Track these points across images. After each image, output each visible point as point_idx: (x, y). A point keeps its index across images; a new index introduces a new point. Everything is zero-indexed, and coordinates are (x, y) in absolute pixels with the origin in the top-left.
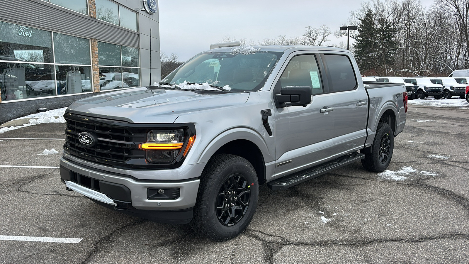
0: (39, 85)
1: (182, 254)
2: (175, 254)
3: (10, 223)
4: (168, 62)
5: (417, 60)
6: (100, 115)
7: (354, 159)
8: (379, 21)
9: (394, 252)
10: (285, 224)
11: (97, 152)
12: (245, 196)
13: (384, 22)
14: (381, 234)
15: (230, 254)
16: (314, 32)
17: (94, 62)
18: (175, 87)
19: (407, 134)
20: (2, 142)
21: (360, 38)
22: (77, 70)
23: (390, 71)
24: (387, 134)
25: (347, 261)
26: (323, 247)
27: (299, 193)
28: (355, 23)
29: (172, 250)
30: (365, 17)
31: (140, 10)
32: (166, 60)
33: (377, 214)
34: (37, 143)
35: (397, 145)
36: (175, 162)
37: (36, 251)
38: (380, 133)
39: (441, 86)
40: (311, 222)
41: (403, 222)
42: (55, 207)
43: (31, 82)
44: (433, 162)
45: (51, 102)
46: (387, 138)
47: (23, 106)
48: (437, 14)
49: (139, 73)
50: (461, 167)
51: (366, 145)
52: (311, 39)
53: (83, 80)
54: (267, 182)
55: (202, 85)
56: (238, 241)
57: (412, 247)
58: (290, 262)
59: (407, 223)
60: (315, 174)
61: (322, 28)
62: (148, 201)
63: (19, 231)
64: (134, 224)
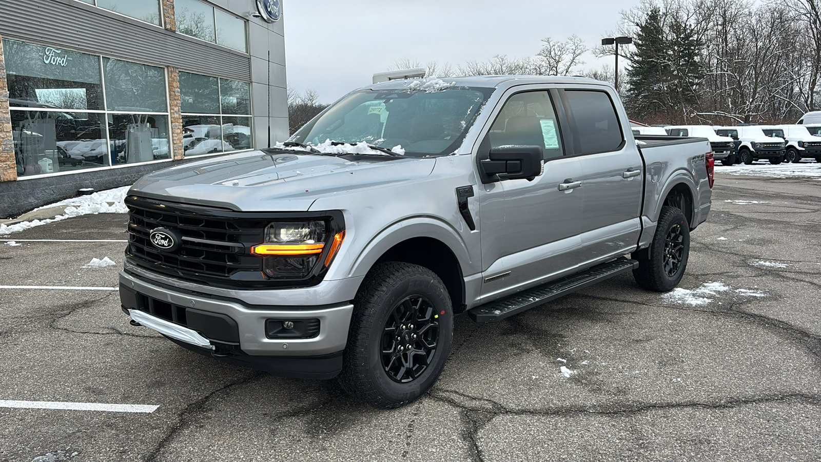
0: (79, 148)
1: (325, 429)
2: (314, 429)
3: (39, 381)
4: (301, 106)
5: (740, 96)
6: (186, 199)
7: (619, 269)
8: (672, 27)
9: (682, 424)
10: (499, 379)
11: (181, 261)
12: (430, 332)
13: (680, 29)
14: (662, 394)
15: (405, 430)
16: (556, 49)
17: (173, 107)
18: (311, 150)
19: (717, 226)
20: (20, 247)
21: (638, 59)
22: (144, 122)
23: (692, 115)
24: (677, 226)
25: (603, 440)
26: (562, 418)
27: (524, 329)
28: (629, 31)
29: (308, 423)
30: (647, 20)
31: (252, 15)
32: (297, 102)
33: (657, 362)
34: (79, 248)
35: (698, 245)
36: (310, 275)
37: (83, 426)
38: (665, 224)
39: (781, 140)
40: (543, 377)
41: (700, 375)
42: (112, 354)
43: (64, 144)
44: (759, 274)
45: (101, 177)
46: (678, 233)
47: (53, 185)
48: (775, 14)
49: (250, 125)
50: (808, 282)
51: (640, 244)
52: (552, 61)
53: (155, 139)
54: (468, 308)
55: (355, 146)
56: (419, 408)
57: (713, 416)
58: (505, 442)
59: (709, 377)
60: (550, 295)
61: (570, 41)
62: (266, 340)
63: (54, 394)
64: (245, 381)
